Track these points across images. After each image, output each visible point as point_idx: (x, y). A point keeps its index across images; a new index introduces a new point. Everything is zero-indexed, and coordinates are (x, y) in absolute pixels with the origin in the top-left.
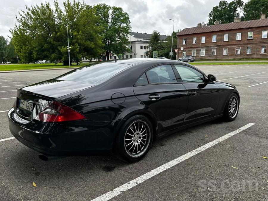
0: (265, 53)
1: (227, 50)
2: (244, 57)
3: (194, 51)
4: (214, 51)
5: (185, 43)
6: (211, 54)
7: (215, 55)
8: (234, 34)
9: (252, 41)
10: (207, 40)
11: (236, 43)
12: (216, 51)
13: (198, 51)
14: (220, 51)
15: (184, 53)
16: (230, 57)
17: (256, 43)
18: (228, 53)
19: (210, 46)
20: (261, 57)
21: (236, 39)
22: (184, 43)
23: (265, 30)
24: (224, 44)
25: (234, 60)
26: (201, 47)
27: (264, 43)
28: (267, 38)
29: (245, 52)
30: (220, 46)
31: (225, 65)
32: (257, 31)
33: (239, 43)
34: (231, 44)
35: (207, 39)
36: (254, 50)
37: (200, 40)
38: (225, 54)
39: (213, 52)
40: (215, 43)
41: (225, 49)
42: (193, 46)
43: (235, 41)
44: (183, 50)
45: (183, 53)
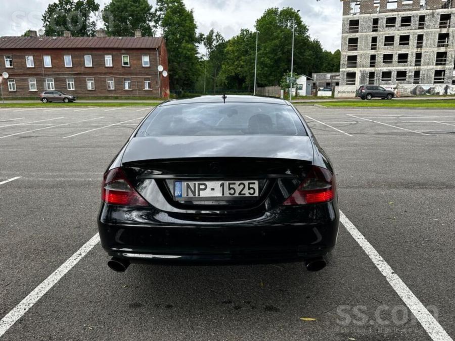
0: (150, 89)
1: (93, 82)
2: (122, 93)
3: (31, 81)
4: (71, 83)
5: (11, 65)
6: (66, 88)
7: (74, 89)
8: (100, 55)
9: (129, 69)
10: (55, 63)
11: (106, 72)
12: (73, 82)
13: (39, 81)
14: (81, 84)
15: (11, 83)
16: (99, 94)
17: (136, 74)
18: (95, 87)
19: (63, 74)
20: (145, 95)
21: (105, 65)
22: (8, 65)
23: (145, 55)
24: (87, 71)
25: (107, 98)
26: (45, 75)
27: (147, 74)
28: (149, 67)
29: (121, 86)
30: (80, 74)
31: (105, 106)
32: (135, 54)
33: (110, 72)
34: (98, 72)
35: (54, 61)
36: (134, 83)
37: (42, 61)
38: (91, 89)
39: (69, 84)
40: (70, 69)
41: (88, 80)
42: (28, 72)
43: (104, 68)
44: (8, 78)
45: (9, 83)
